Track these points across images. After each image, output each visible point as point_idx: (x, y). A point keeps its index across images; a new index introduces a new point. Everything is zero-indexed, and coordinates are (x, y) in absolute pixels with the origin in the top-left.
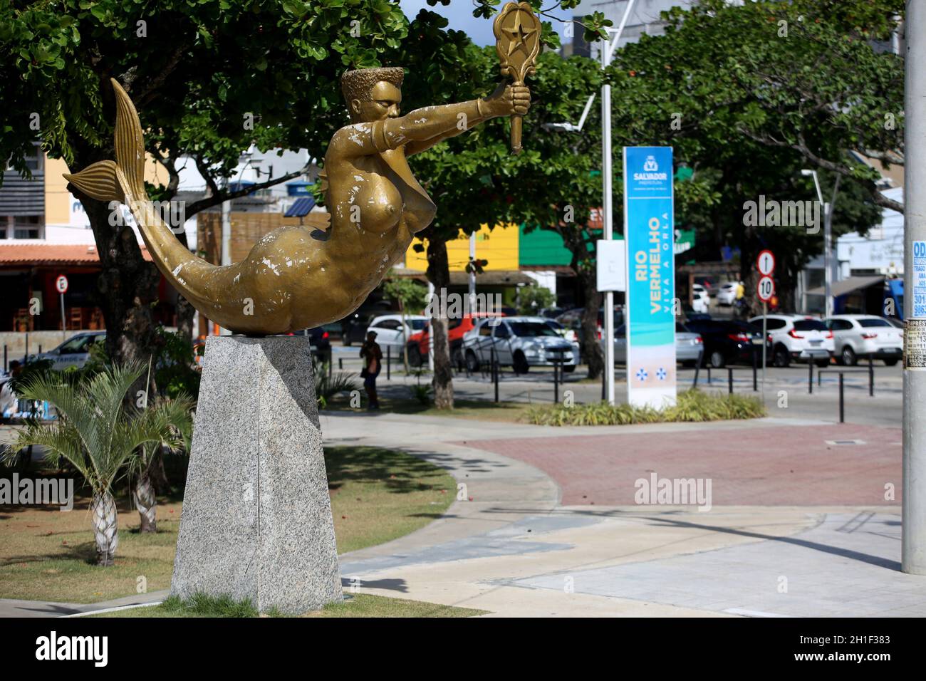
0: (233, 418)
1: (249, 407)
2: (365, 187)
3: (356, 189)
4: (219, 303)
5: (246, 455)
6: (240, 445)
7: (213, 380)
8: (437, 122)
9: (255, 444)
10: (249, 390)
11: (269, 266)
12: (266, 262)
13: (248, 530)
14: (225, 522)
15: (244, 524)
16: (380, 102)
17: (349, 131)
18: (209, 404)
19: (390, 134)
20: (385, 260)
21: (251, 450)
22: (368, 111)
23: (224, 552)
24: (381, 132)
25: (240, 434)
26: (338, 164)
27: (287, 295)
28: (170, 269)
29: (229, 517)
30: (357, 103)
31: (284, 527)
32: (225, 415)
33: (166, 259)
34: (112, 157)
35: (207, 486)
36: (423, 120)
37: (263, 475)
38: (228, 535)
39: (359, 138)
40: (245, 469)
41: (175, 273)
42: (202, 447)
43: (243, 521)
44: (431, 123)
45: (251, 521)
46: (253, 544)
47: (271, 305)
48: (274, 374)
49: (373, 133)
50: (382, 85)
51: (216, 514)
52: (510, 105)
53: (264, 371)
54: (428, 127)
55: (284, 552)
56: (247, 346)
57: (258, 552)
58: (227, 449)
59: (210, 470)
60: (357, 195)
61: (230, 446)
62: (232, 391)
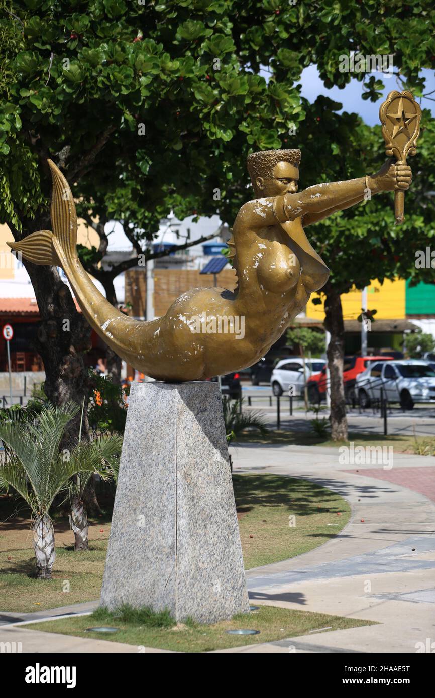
0: (154, 453)
1: (167, 444)
2: (268, 254)
3: (260, 255)
4: (142, 354)
5: (166, 485)
6: (160, 477)
7: (137, 420)
8: (330, 197)
9: (173, 475)
10: (167, 429)
11: (185, 322)
12: (182, 318)
13: (167, 550)
14: (148, 543)
15: (164, 545)
16: (281, 179)
17: (254, 205)
18: (133, 441)
19: (290, 207)
20: (285, 317)
21: (170, 480)
22: (271, 187)
23: (146, 569)
24: (281, 206)
25: (160, 467)
26: (244, 234)
27: (200, 347)
28: (99, 325)
29: (150, 539)
30: (260, 181)
31: (198, 547)
32: (147, 450)
33: (96, 316)
34: (49, 227)
35: (132, 512)
36: (318, 195)
37: (180, 502)
38: (150, 555)
39: (263, 211)
40: (165, 497)
41: (104, 328)
42: (127, 479)
43: (163, 542)
44: (325, 198)
45: (170, 542)
46: (171, 562)
47: (186, 356)
48: (189, 415)
49: (275, 207)
50: (282, 165)
51: (140, 536)
52: (393, 181)
53: (181, 413)
54: (322, 201)
55: (198, 569)
56: (166, 391)
57: (176, 569)
58: (149, 480)
59: (135, 498)
60: (261, 261)
61: (152, 478)
62: (153, 430)
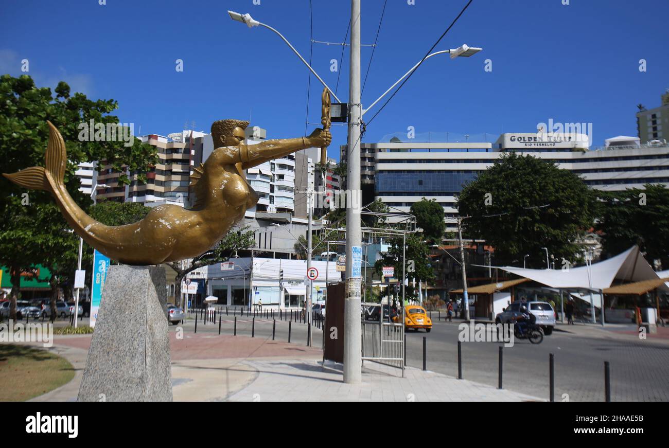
0: (127, 313)
1: (139, 306)
2: (231, 181)
3: (225, 181)
4: (122, 246)
5: (137, 334)
6: (132, 328)
7: (113, 291)
8: (280, 147)
9: (143, 327)
10: (139, 295)
11: (164, 224)
12: (161, 221)
13: (137, 380)
14: (119, 376)
15: (134, 377)
16: (236, 137)
17: (225, 150)
18: (109, 305)
21: (141, 331)
22: (230, 141)
23: (117, 394)
25: (132, 322)
26: (216, 167)
27: (174, 240)
28: (83, 227)
29: (122, 372)
30: (223, 137)
31: (154, 377)
32: (121, 311)
33: (80, 222)
34: (42, 162)
35: (105, 354)
36: (272, 145)
37: (148, 346)
38: (121, 384)
39: (232, 153)
40: (135, 343)
41: (86, 229)
42: (102, 331)
43: (133, 375)
44: (276, 147)
45: (139, 374)
46: (140, 388)
47: (162, 246)
48: (153, 287)
49: (241, 151)
50: (237, 129)
51: (112, 371)
52: (324, 140)
53: (149, 285)
54: (275, 150)
56: (139, 271)
57: (144, 393)
58: (122, 332)
59: (108, 344)
60: (226, 185)
61: (124, 330)
62: (127, 297)
